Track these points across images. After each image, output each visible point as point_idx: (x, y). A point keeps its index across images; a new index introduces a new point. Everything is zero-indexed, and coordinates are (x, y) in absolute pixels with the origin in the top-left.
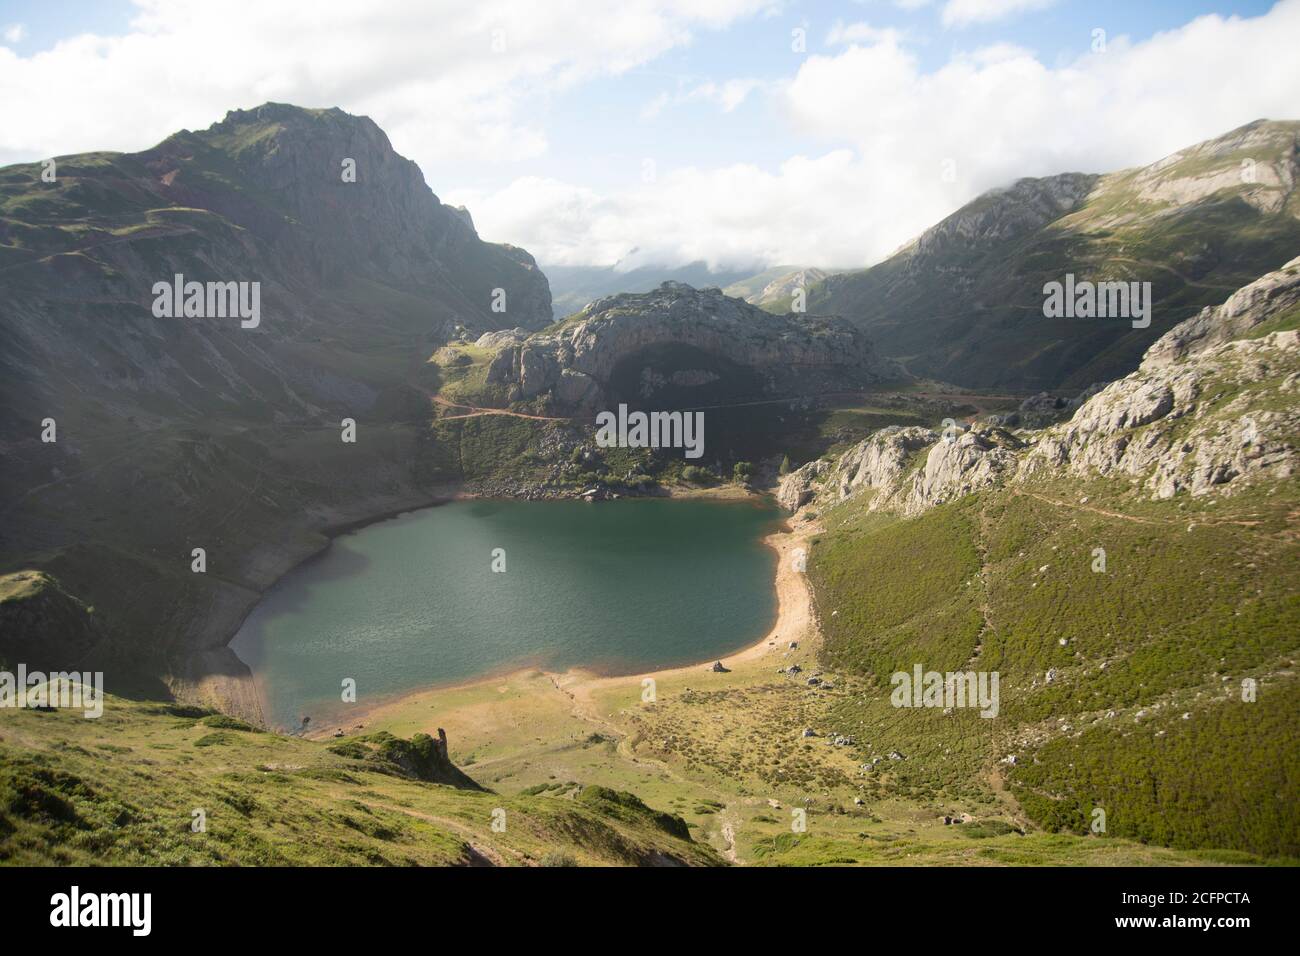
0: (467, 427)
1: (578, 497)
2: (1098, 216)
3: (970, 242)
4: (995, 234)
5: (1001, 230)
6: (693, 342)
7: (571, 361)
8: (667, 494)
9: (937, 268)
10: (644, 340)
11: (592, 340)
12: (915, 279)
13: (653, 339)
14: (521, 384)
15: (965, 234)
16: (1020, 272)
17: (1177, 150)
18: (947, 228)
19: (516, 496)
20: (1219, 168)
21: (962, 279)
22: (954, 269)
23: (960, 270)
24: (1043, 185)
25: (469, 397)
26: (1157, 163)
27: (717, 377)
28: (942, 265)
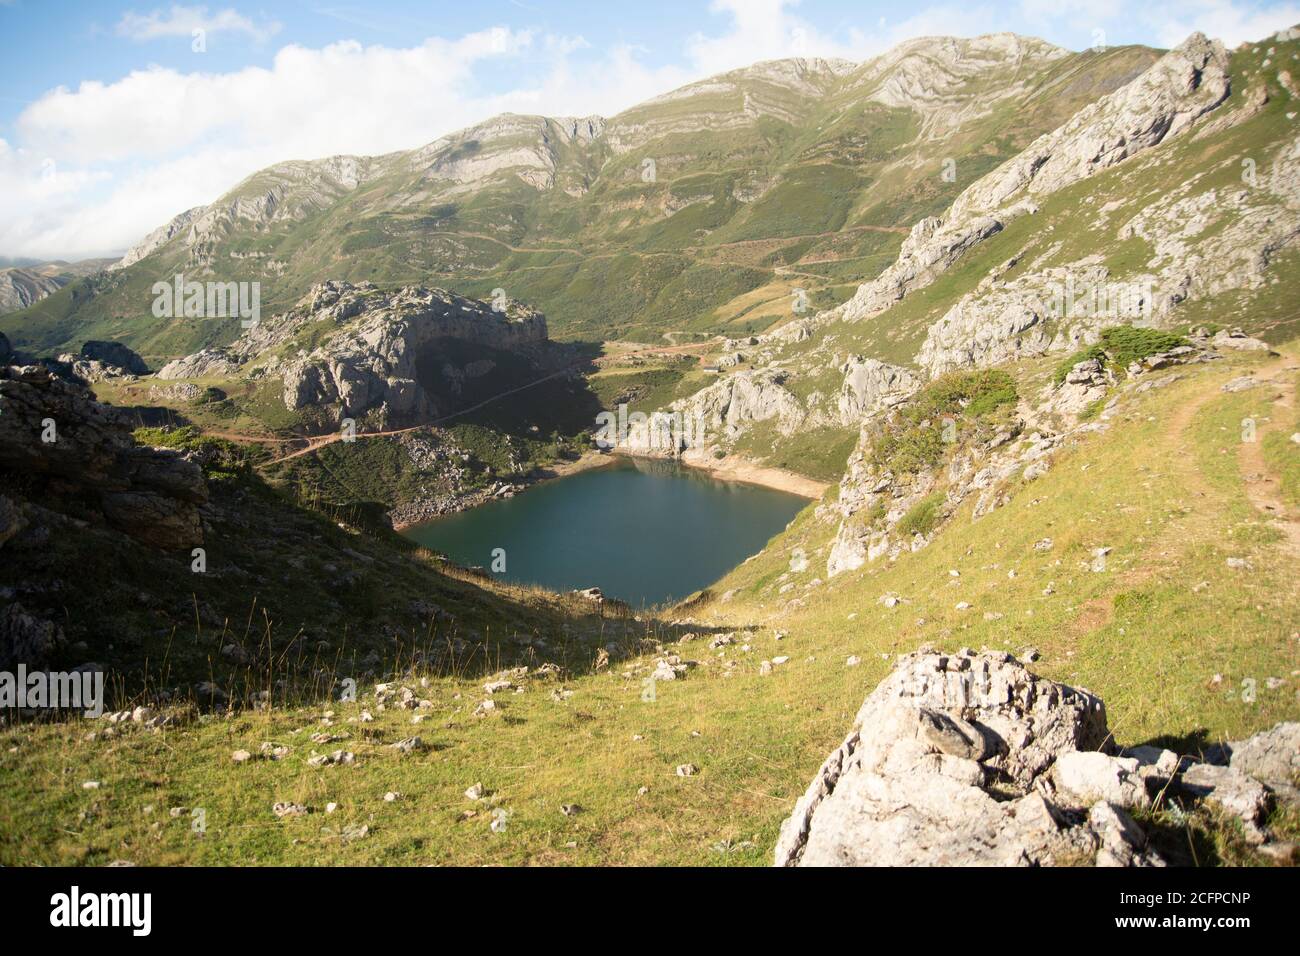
0: (326, 459)
1: (495, 497)
2: (391, 195)
3: (260, 226)
4: (286, 217)
5: (291, 211)
6: (457, 334)
7: (389, 369)
8: (553, 475)
9: (233, 255)
10: (423, 338)
11: (401, 344)
12: (211, 267)
13: (429, 336)
14: (343, 402)
15: (250, 219)
16: (347, 250)
17: (443, 135)
18: (227, 213)
19: (442, 512)
20: (489, 152)
21: (270, 265)
22: (256, 255)
23: (262, 254)
24: (317, 166)
25: (291, 429)
26: (427, 147)
27: (494, 364)
28: (238, 252)
